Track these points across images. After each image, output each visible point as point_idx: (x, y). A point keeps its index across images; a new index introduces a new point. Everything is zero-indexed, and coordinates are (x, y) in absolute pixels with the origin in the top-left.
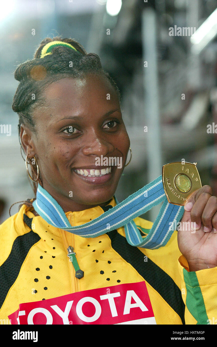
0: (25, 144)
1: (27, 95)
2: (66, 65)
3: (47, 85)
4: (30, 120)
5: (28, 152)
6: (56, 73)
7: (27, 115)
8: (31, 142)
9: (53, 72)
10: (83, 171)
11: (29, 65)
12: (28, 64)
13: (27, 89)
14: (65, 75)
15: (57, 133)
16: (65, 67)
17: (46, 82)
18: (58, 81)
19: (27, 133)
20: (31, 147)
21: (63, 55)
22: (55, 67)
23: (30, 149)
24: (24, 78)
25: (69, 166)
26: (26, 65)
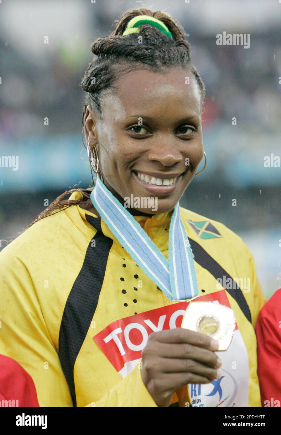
0: (88, 130)
1: (100, 78)
2: (149, 54)
3: (124, 72)
4: (99, 105)
5: (90, 139)
6: (137, 60)
7: (97, 98)
8: (94, 129)
9: (134, 59)
10: (145, 177)
11: (110, 44)
12: (109, 42)
13: (102, 70)
14: (146, 66)
15: (124, 129)
16: (148, 57)
17: (124, 69)
18: (137, 71)
19: (92, 117)
20: (93, 134)
21: (150, 39)
22: (137, 54)
23: (92, 137)
24: (102, 56)
25: (129, 166)
26: (107, 42)
